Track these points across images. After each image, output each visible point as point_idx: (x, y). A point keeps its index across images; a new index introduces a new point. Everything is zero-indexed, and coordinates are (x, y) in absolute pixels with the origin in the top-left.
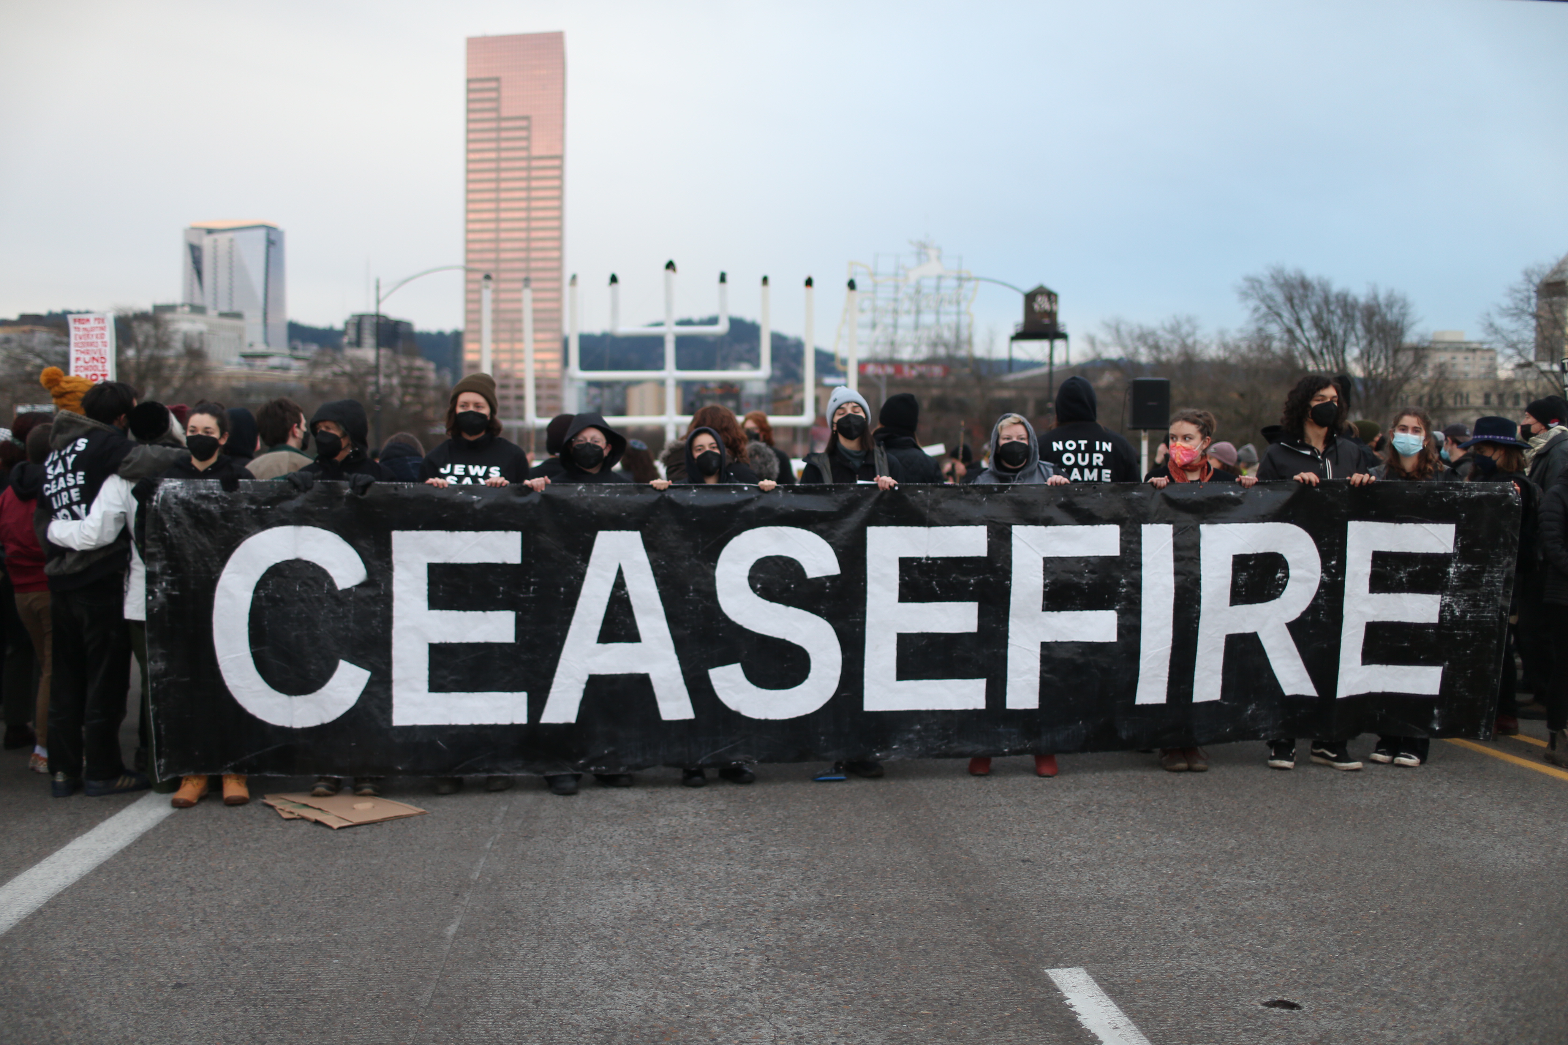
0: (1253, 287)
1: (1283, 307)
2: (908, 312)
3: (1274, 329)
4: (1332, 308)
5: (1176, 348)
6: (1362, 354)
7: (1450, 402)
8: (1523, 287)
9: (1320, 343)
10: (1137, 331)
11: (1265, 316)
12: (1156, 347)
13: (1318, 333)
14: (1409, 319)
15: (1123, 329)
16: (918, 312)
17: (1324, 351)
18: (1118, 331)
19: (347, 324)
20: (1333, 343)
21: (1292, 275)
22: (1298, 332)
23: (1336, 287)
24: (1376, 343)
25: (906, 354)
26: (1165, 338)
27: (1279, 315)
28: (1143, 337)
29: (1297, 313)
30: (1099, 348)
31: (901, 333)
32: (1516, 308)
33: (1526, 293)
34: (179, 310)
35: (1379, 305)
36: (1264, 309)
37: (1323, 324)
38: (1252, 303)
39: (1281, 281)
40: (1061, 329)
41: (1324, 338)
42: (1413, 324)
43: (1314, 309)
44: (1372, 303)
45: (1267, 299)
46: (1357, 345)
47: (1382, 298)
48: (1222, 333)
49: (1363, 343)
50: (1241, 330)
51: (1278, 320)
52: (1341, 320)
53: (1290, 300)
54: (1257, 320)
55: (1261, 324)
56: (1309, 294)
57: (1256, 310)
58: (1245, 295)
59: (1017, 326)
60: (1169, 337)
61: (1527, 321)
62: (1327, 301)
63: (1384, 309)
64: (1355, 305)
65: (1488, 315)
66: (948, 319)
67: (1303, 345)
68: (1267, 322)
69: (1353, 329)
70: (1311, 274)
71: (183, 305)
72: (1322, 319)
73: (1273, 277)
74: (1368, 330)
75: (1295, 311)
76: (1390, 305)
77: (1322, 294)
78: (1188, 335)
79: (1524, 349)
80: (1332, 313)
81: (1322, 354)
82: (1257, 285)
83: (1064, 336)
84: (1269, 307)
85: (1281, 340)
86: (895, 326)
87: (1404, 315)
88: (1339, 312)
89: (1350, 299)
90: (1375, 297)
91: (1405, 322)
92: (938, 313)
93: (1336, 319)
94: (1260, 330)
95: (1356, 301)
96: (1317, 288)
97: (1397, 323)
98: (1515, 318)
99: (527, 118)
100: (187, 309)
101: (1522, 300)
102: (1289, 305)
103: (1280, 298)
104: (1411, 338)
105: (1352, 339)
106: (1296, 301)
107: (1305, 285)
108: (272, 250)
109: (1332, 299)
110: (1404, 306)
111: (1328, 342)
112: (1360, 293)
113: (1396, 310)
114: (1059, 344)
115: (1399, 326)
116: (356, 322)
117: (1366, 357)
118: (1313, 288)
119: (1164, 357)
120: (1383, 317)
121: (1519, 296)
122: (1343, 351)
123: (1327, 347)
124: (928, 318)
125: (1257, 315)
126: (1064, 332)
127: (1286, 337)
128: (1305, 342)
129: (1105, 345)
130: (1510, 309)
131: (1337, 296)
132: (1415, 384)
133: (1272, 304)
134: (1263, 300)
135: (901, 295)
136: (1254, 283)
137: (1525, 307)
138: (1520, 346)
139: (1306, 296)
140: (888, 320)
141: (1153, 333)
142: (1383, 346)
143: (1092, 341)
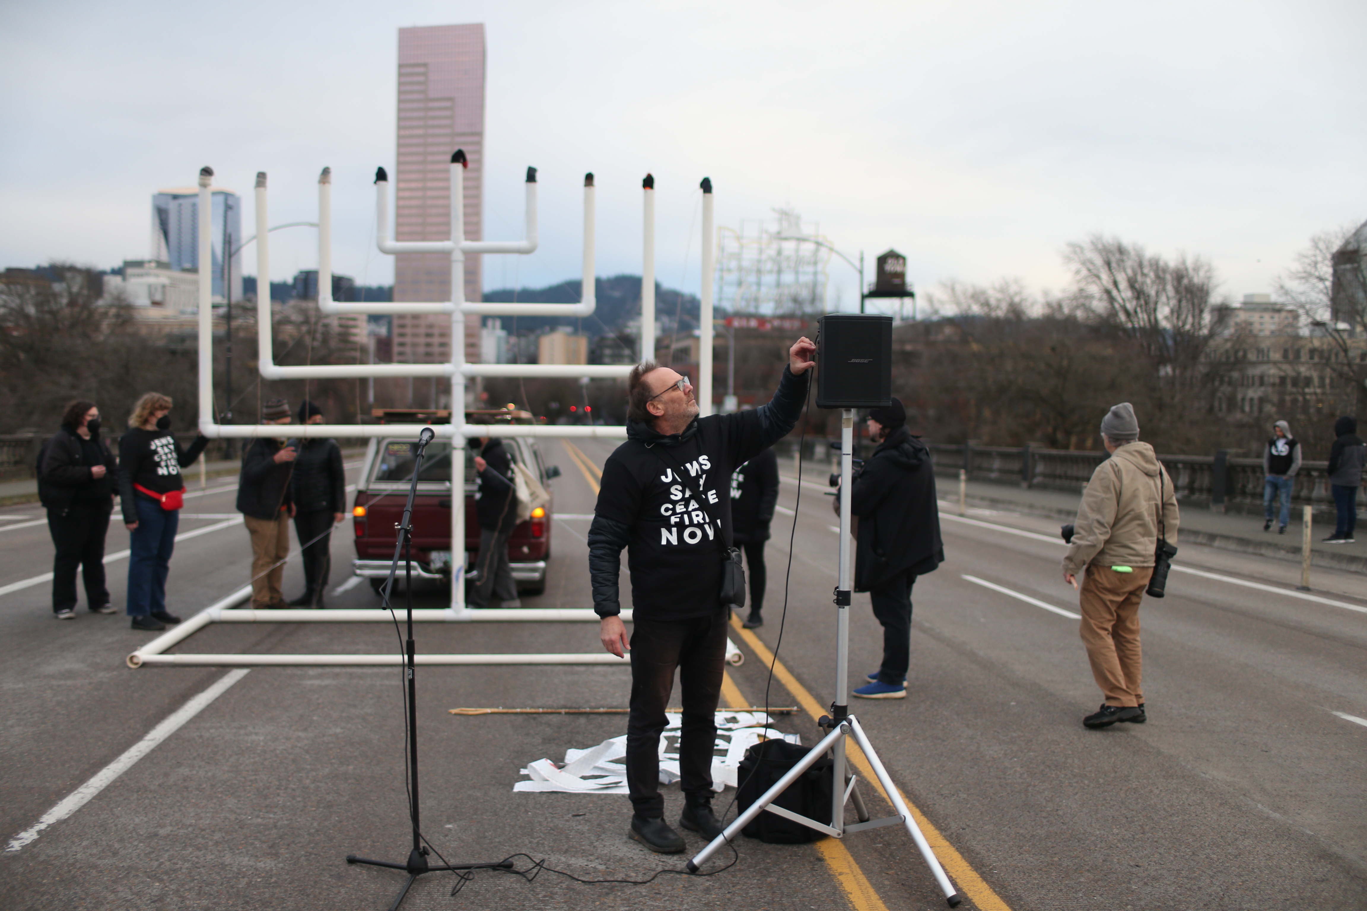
0: (1075, 252)
1: (1102, 270)
2: (770, 272)
3: (1094, 289)
4: (1146, 271)
5: (1004, 306)
6: (1172, 312)
7: (1252, 356)
8: (1311, 253)
9: (1134, 303)
10: (970, 291)
11: (1085, 278)
12: (986, 304)
13: (1133, 293)
14: (1214, 282)
15: (958, 288)
16: (779, 272)
17: (1138, 309)
18: (953, 289)
19: (296, 279)
20: (1147, 303)
21: (1110, 241)
22: (1115, 293)
23: (1149, 253)
24: (1184, 303)
25: (767, 309)
26: (993, 297)
27: (1098, 277)
28: (976, 296)
29: (1113, 276)
30: (937, 305)
31: (764, 290)
32: (1305, 272)
33: (1313, 259)
34: (147, 265)
35: (1186, 269)
36: (1084, 272)
37: (1137, 286)
38: (1075, 266)
39: (1100, 246)
40: (909, 288)
41: (1138, 298)
42: (1217, 286)
43: (1130, 272)
44: (1182, 267)
45: (1086, 263)
46: (1168, 304)
47: (1190, 263)
48: (1046, 293)
49: (1173, 302)
50: (1064, 291)
51: (1098, 281)
52: (1153, 282)
53: (1108, 264)
54: (1079, 282)
55: (1082, 285)
56: (1125, 258)
57: (1078, 272)
58: (1068, 259)
59: (870, 285)
60: (999, 296)
61: (1314, 284)
62: (1141, 265)
63: (1191, 272)
64: (1165, 271)
65: (1279, 278)
66: (806, 278)
67: (1119, 304)
68: (1088, 283)
69: (1164, 289)
70: (1127, 241)
71: (150, 262)
72: (1136, 281)
73: (1093, 243)
74: (1177, 291)
75: (1112, 273)
76: (1197, 269)
77: (1136, 259)
78: (1016, 294)
79: (1311, 309)
80: (1144, 275)
81: (1136, 312)
82: (1078, 250)
83: (911, 295)
84: (1089, 270)
85: (1100, 300)
86: (759, 284)
87: (1209, 278)
88: (1152, 275)
89: (1161, 264)
90: (1184, 262)
91: (1211, 285)
92: (797, 273)
93: (1148, 281)
94: (1081, 290)
95: (1166, 264)
96: (1133, 254)
97: (1203, 285)
98: (1303, 281)
99: (450, 99)
100: (153, 265)
101: (1309, 265)
102: (1107, 269)
103: (1099, 261)
104: (1215, 299)
105: (1163, 299)
106: (1114, 265)
107: (1121, 250)
108: (230, 214)
109: (1146, 263)
110: (1209, 270)
111: (1142, 302)
112: (1171, 259)
113: (1202, 274)
114: (907, 301)
115: (1205, 288)
116: (303, 277)
117: (1175, 315)
118: (1129, 253)
119: (993, 314)
120: (1190, 280)
121: (1307, 261)
122: (1155, 310)
123: (1141, 306)
124: (788, 278)
125: (1078, 277)
126: (912, 291)
127: (1105, 296)
128: (1121, 301)
129: (942, 303)
130: (1299, 272)
131: (1150, 261)
132: (1218, 340)
133: (1091, 267)
134: (1084, 263)
135: (764, 257)
136: (1076, 248)
137: (1313, 271)
138: (1308, 307)
139: (1122, 261)
140: (752, 278)
141: (983, 293)
142: (1190, 306)
143: (930, 299)
